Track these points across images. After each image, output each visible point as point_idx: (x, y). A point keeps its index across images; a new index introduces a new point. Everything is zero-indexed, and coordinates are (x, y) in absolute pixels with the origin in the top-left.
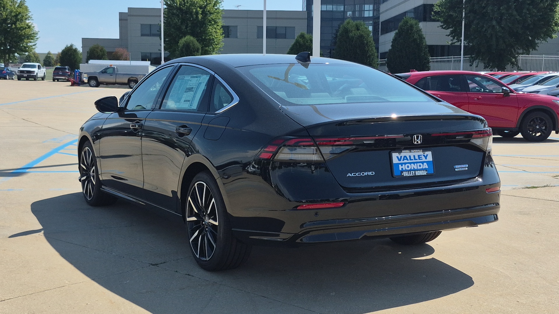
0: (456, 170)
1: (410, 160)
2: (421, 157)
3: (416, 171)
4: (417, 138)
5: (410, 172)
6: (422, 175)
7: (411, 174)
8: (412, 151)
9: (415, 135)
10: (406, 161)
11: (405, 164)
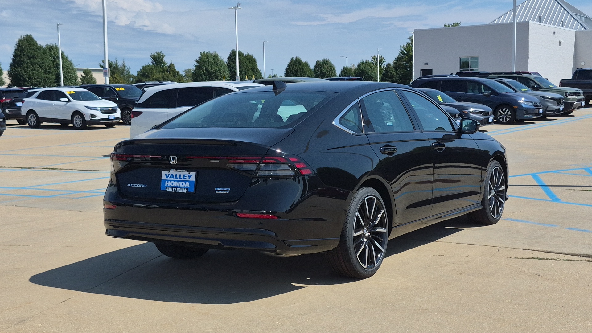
2: (186, 177)
3: (178, 188)
5: (172, 188)
6: (182, 192)
7: (172, 190)
8: (180, 170)
10: (172, 179)
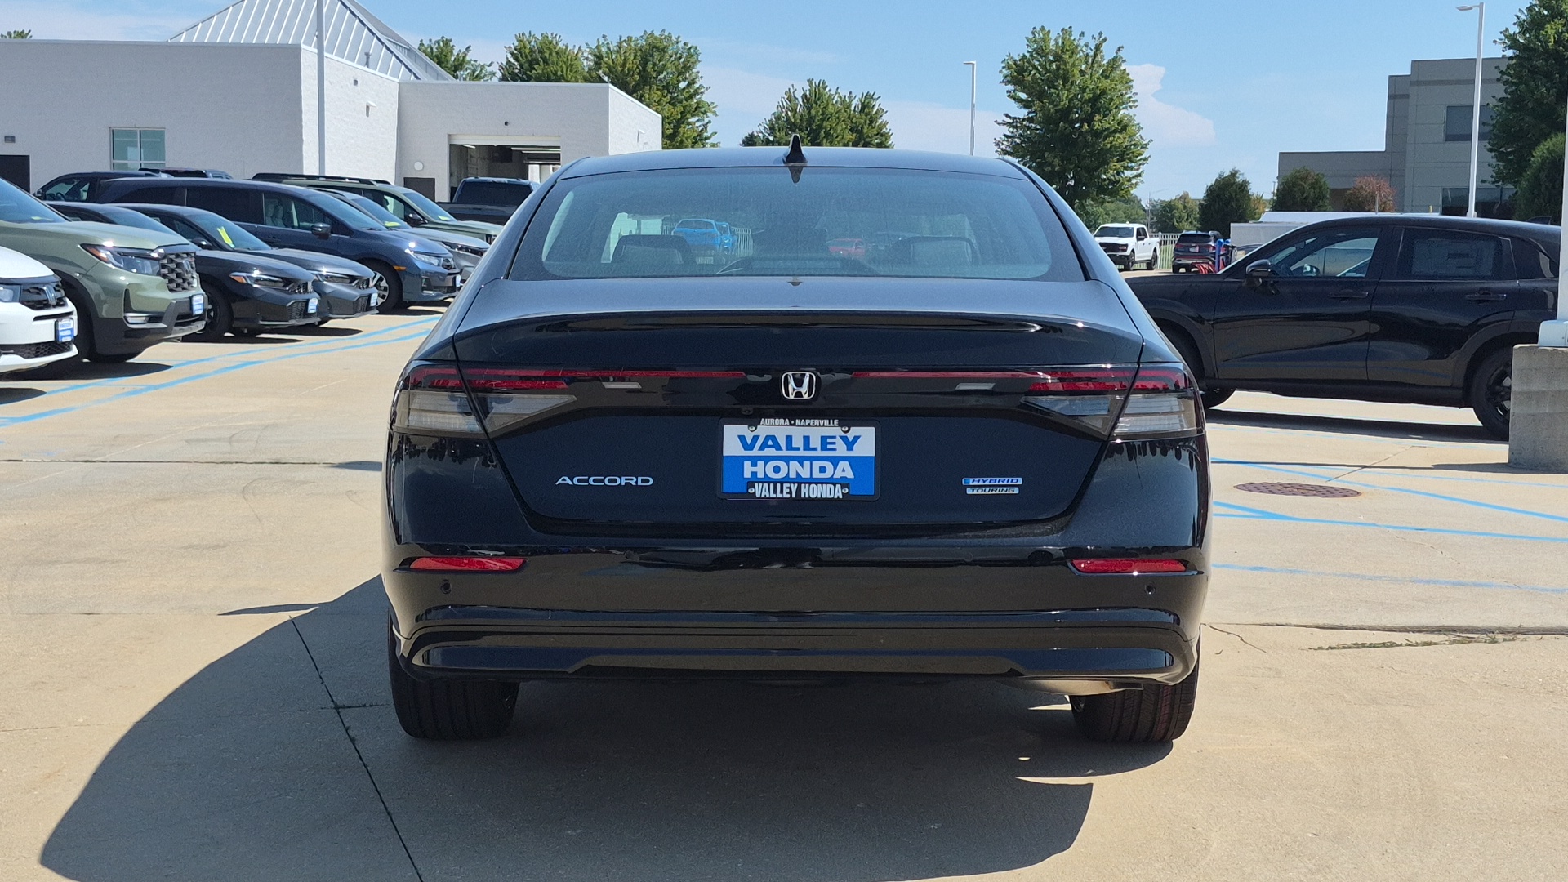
0: (969, 491)
1: (787, 449)
2: (834, 443)
3: (805, 483)
4: (799, 383)
5: (778, 485)
6: (824, 496)
7: (782, 492)
8: (798, 422)
9: (790, 374)
10: (770, 452)
11: (767, 459)
